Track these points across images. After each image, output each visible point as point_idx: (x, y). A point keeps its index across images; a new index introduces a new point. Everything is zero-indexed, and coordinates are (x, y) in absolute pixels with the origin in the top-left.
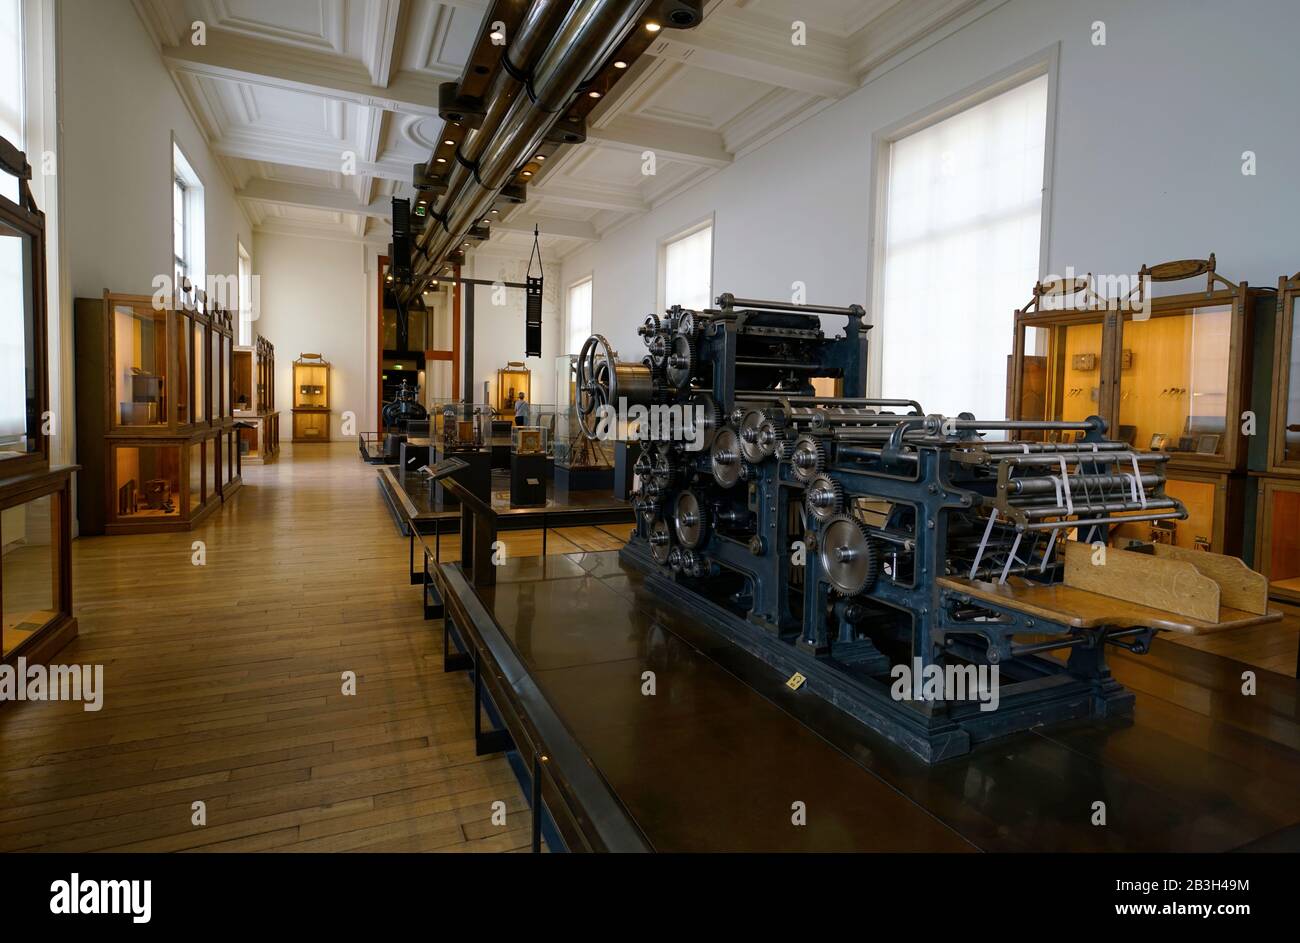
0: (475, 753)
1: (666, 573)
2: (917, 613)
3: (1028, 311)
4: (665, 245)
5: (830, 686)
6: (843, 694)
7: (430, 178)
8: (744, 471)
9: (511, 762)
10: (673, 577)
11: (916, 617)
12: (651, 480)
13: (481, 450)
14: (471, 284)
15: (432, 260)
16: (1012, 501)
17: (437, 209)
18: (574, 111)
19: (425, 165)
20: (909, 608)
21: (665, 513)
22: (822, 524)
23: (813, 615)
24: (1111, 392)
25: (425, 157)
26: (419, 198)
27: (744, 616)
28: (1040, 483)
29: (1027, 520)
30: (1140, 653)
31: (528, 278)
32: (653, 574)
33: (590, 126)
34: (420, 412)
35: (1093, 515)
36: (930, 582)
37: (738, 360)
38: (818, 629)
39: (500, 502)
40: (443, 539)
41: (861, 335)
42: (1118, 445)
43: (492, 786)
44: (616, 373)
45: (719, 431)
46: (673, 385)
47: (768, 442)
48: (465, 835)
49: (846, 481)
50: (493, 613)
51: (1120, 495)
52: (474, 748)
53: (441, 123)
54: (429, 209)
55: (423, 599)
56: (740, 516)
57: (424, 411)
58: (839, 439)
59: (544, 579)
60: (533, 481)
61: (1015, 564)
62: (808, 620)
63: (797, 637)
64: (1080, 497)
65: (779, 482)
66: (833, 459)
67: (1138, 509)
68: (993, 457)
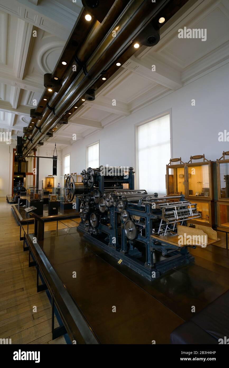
0: (37, 291)
1: (88, 233)
2: (146, 243)
3: (169, 165)
4: (88, 147)
5: (128, 262)
6: (131, 264)
7: (27, 131)
8: (107, 209)
9: (47, 293)
10: (90, 234)
11: (147, 244)
12: (84, 210)
13: (40, 201)
14: (38, 158)
15: (28, 150)
16: (165, 217)
17: (29, 138)
18: (64, 117)
19: (26, 127)
20: (145, 242)
21: (88, 218)
22: (125, 222)
23: (124, 244)
24: (187, 183)
25: (27, 125)
26: (25, 135)
27: (107, 245)
28: (171, 212)
29: (169, 222)
30: (194, 248)
31: (53, 156)
32: (85, 234)
33: (69, 120)
34: (24, 189)
35: (182, 219)
36: (149, 236)
37: (105, 180)
38: (125, 248)
39: (46, 214)
40: (30, 226)
41: (133, 174)
42: (187, 201)
43: (41, 301)
44: (75, 185)
45: (101, 199)
46: (89, 187)
47: (112, 202)
48: (33, 318)
49: (130, 212)
50: (43, 248)
51: (187, 213)
52: (37, 290)
53: (31, 118)
54: (27, 138)
55: (23, 245)
56: (106, 218)
57: (25, 188)
58: (128, 201)
59: (57, 236)
60: (54, 208)
61: (168, 229)
62: (123, 245)
63: (120, 249)
64: (179, 214)
65: (115, 212)
66: (127, 206)
67: (191, 216)
68: (161, 207)
